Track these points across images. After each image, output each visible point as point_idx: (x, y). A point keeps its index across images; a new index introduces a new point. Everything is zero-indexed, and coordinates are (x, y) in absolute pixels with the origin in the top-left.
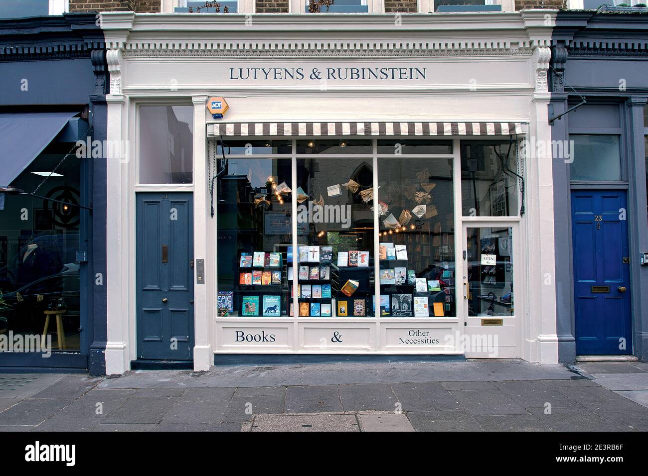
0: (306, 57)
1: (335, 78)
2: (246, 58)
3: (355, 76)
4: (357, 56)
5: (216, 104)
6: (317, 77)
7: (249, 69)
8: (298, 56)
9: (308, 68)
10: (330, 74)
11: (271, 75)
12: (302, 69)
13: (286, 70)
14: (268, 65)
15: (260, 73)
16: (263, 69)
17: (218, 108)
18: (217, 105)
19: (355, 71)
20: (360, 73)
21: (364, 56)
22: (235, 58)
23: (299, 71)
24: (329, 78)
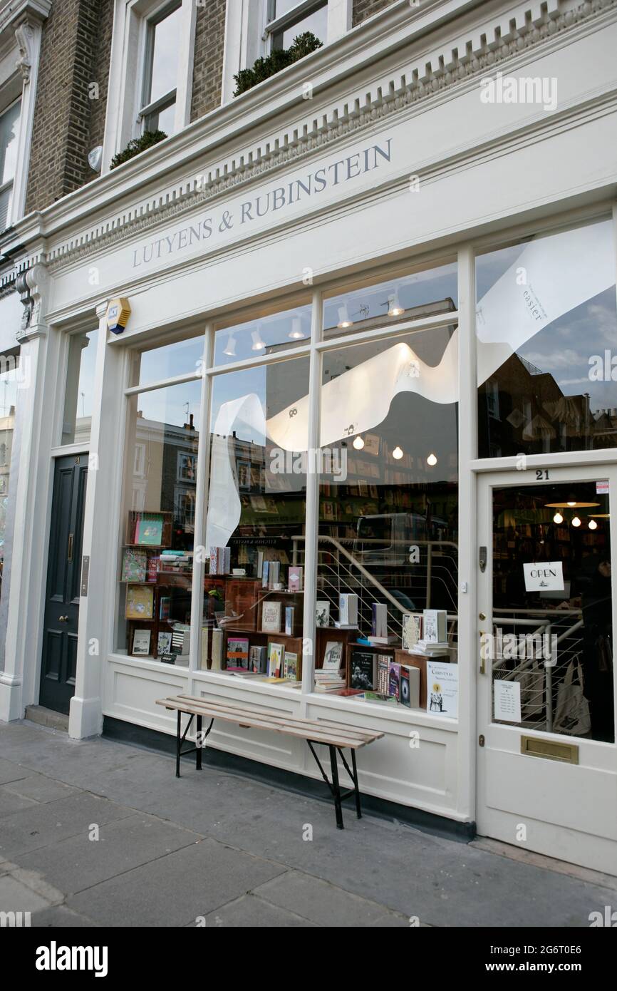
0: (213, 196)
1: (251, 219)
3: (279, 203)
4: (277, 165)
6: (227, 226)
7: (152, 244)
8: (203, 200)
10: (245, 213)
13: (191, 229)
16: (168, 238)
19: (279, 194)
20: (287, 194)
21: (286, 161)
22: (139, 233)
24: (243, 221)
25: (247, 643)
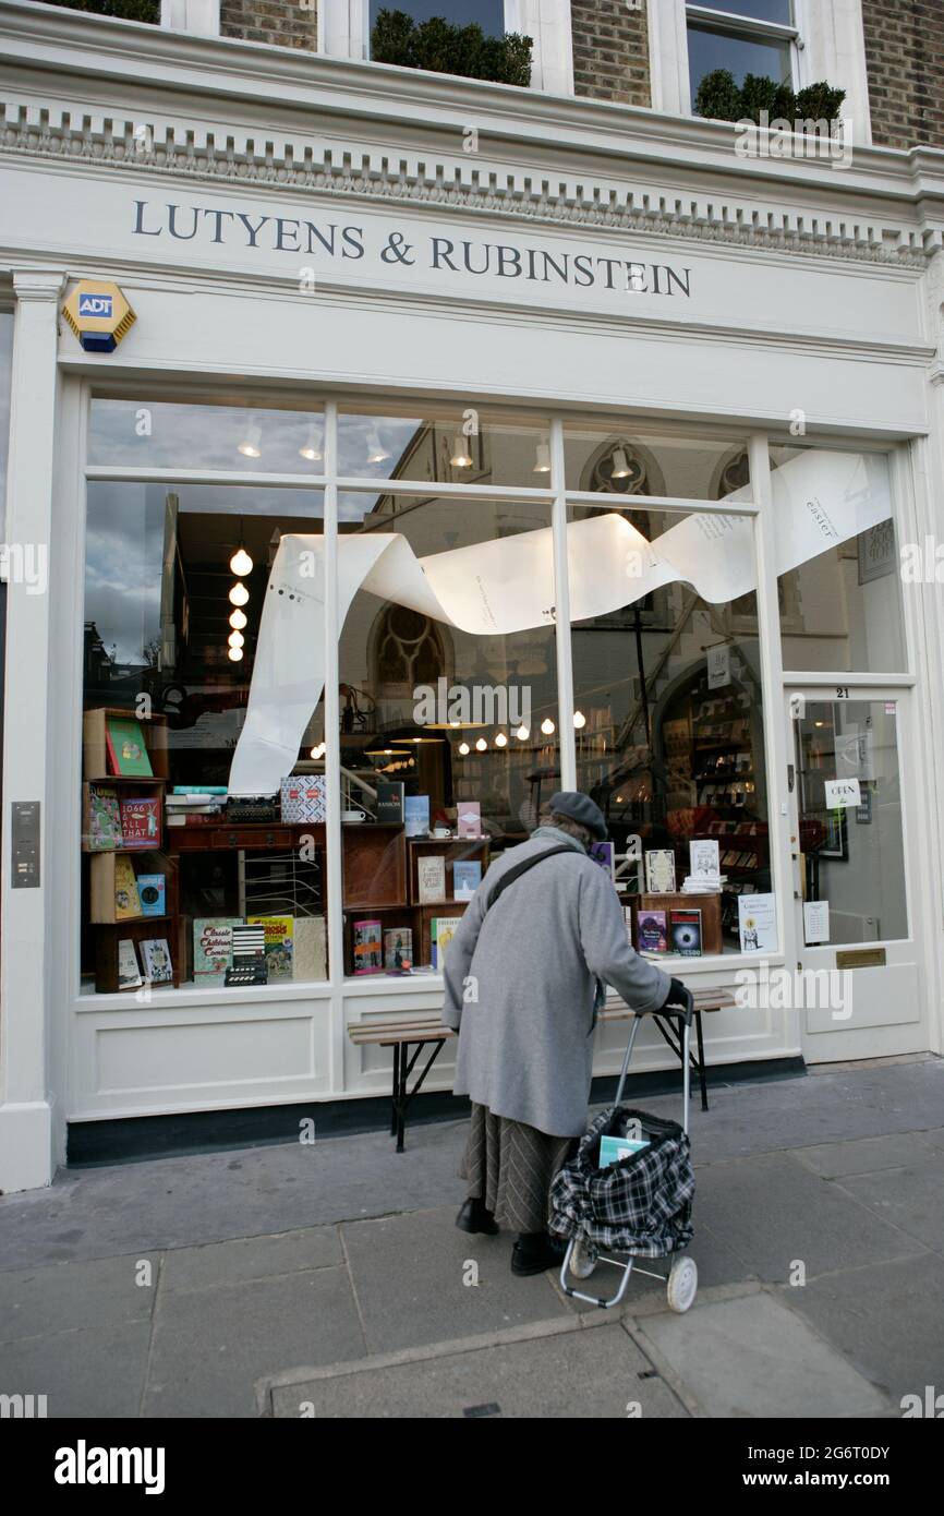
0: (373, 196)
1: (453, 268)
2: (193, 177)
3: (510, 269)
4: (515, 213)
5: (94, 301)
6: (401, 258)
7: (196, 210)
8: (349, 192)
9: (376, 227)
10: (441, 254)
11: (268, 235)
12: (360, 231)
13: (311, 226)
14: (258, 207)
15: (232, 227)
16: (243, 217)
17: (102, 314)
18: (98, 306)
19: (509, 255)
20: (524, 262)
21: (531, 216)
22: (158, 173)
23: (352, 234)
24: (436, 265)
25: (379, 926)
